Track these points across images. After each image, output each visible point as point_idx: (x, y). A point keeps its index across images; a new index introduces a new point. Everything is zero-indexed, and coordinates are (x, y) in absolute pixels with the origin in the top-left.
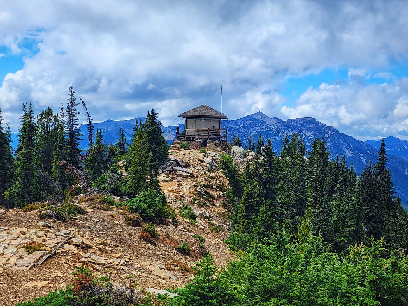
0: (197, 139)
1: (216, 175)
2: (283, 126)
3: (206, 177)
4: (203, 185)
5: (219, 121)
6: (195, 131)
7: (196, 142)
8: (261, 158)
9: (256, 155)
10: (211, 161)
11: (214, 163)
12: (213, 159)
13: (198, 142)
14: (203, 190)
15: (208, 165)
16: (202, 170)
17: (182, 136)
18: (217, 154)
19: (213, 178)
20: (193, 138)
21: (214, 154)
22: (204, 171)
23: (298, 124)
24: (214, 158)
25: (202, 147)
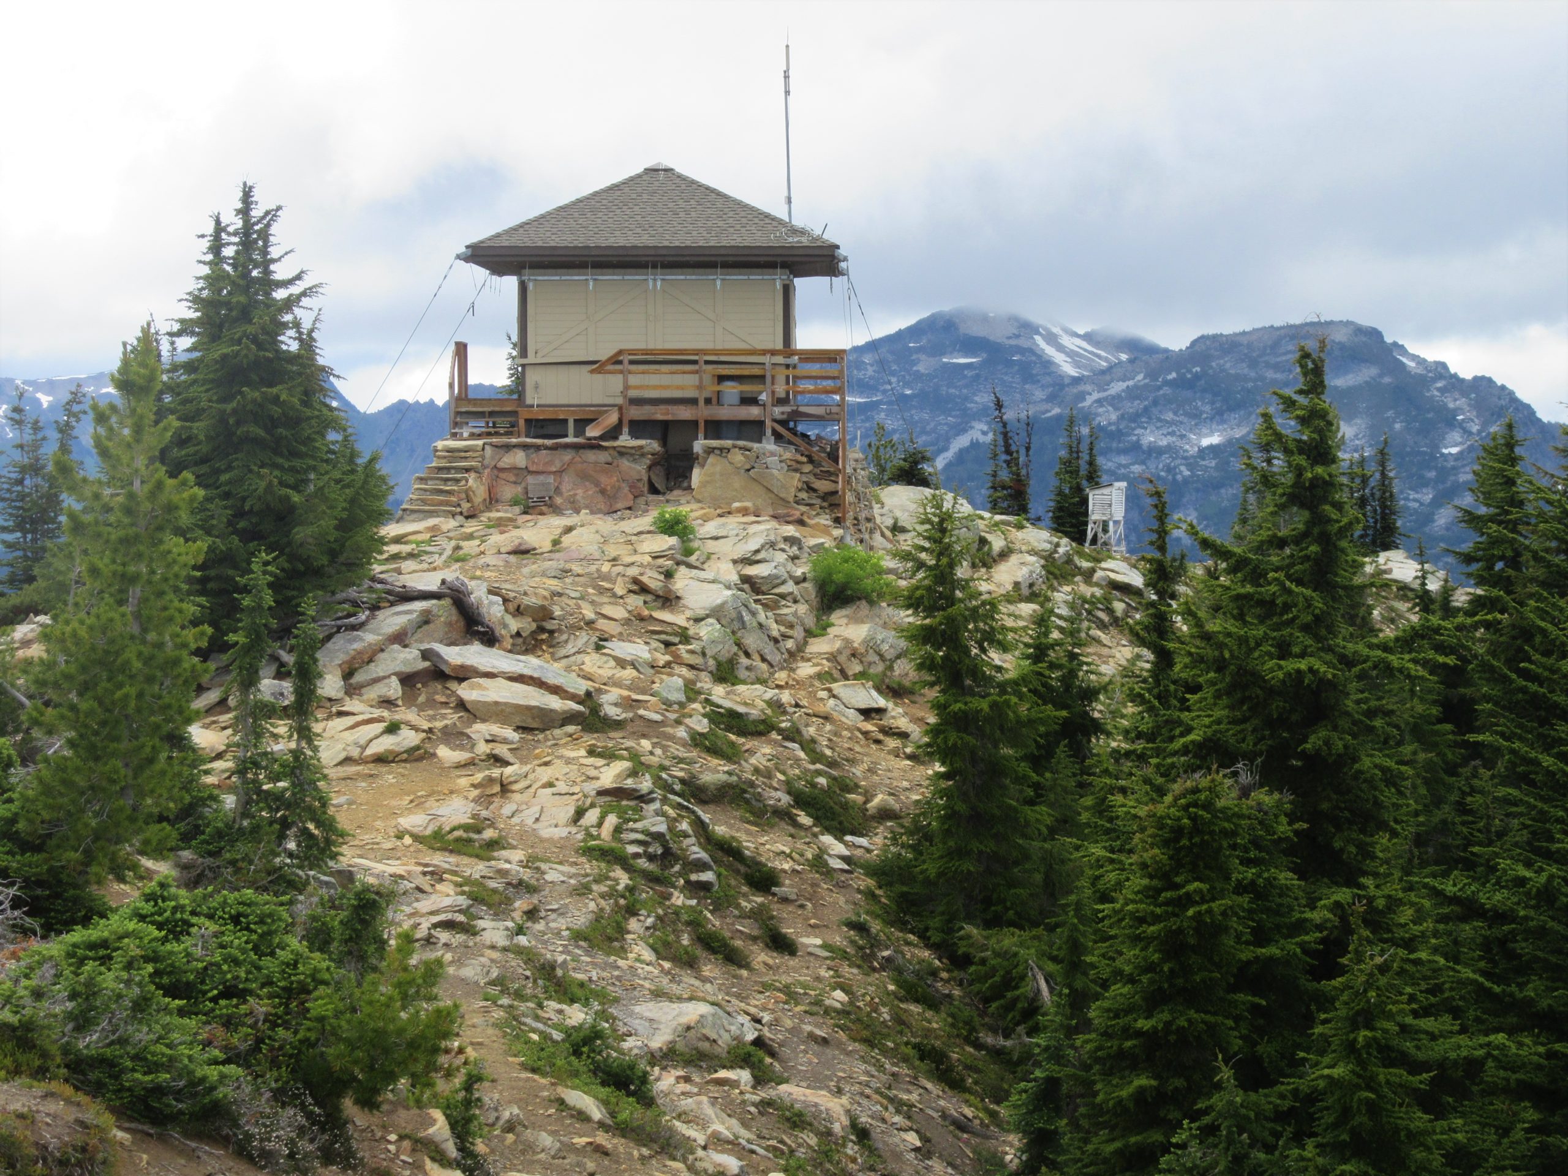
0: (613, 433)
1: (777, 705)
2: (1167, 383)
3: (701, 725)
4: (682, 781)
5: (779, 285)
6: (597, 366)
7: (602, 457)
8: (1099, 574)
9: (1061, 550)
10: (729, 593)
11: (754, 614)
12: (746, 579)
13: (622, 453)
14: (684, 826)
15: (708, 631)
16: (668, 664)
17: (492, 414)
18: (772, 545)
19: (760, 729)
20: (582, 424)
21: (753, 545)
22: (684, 671)
23: (1268, 365)
24: (751, 571)
25: (654, 490)
